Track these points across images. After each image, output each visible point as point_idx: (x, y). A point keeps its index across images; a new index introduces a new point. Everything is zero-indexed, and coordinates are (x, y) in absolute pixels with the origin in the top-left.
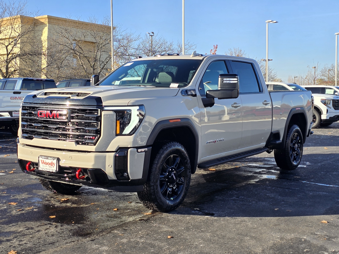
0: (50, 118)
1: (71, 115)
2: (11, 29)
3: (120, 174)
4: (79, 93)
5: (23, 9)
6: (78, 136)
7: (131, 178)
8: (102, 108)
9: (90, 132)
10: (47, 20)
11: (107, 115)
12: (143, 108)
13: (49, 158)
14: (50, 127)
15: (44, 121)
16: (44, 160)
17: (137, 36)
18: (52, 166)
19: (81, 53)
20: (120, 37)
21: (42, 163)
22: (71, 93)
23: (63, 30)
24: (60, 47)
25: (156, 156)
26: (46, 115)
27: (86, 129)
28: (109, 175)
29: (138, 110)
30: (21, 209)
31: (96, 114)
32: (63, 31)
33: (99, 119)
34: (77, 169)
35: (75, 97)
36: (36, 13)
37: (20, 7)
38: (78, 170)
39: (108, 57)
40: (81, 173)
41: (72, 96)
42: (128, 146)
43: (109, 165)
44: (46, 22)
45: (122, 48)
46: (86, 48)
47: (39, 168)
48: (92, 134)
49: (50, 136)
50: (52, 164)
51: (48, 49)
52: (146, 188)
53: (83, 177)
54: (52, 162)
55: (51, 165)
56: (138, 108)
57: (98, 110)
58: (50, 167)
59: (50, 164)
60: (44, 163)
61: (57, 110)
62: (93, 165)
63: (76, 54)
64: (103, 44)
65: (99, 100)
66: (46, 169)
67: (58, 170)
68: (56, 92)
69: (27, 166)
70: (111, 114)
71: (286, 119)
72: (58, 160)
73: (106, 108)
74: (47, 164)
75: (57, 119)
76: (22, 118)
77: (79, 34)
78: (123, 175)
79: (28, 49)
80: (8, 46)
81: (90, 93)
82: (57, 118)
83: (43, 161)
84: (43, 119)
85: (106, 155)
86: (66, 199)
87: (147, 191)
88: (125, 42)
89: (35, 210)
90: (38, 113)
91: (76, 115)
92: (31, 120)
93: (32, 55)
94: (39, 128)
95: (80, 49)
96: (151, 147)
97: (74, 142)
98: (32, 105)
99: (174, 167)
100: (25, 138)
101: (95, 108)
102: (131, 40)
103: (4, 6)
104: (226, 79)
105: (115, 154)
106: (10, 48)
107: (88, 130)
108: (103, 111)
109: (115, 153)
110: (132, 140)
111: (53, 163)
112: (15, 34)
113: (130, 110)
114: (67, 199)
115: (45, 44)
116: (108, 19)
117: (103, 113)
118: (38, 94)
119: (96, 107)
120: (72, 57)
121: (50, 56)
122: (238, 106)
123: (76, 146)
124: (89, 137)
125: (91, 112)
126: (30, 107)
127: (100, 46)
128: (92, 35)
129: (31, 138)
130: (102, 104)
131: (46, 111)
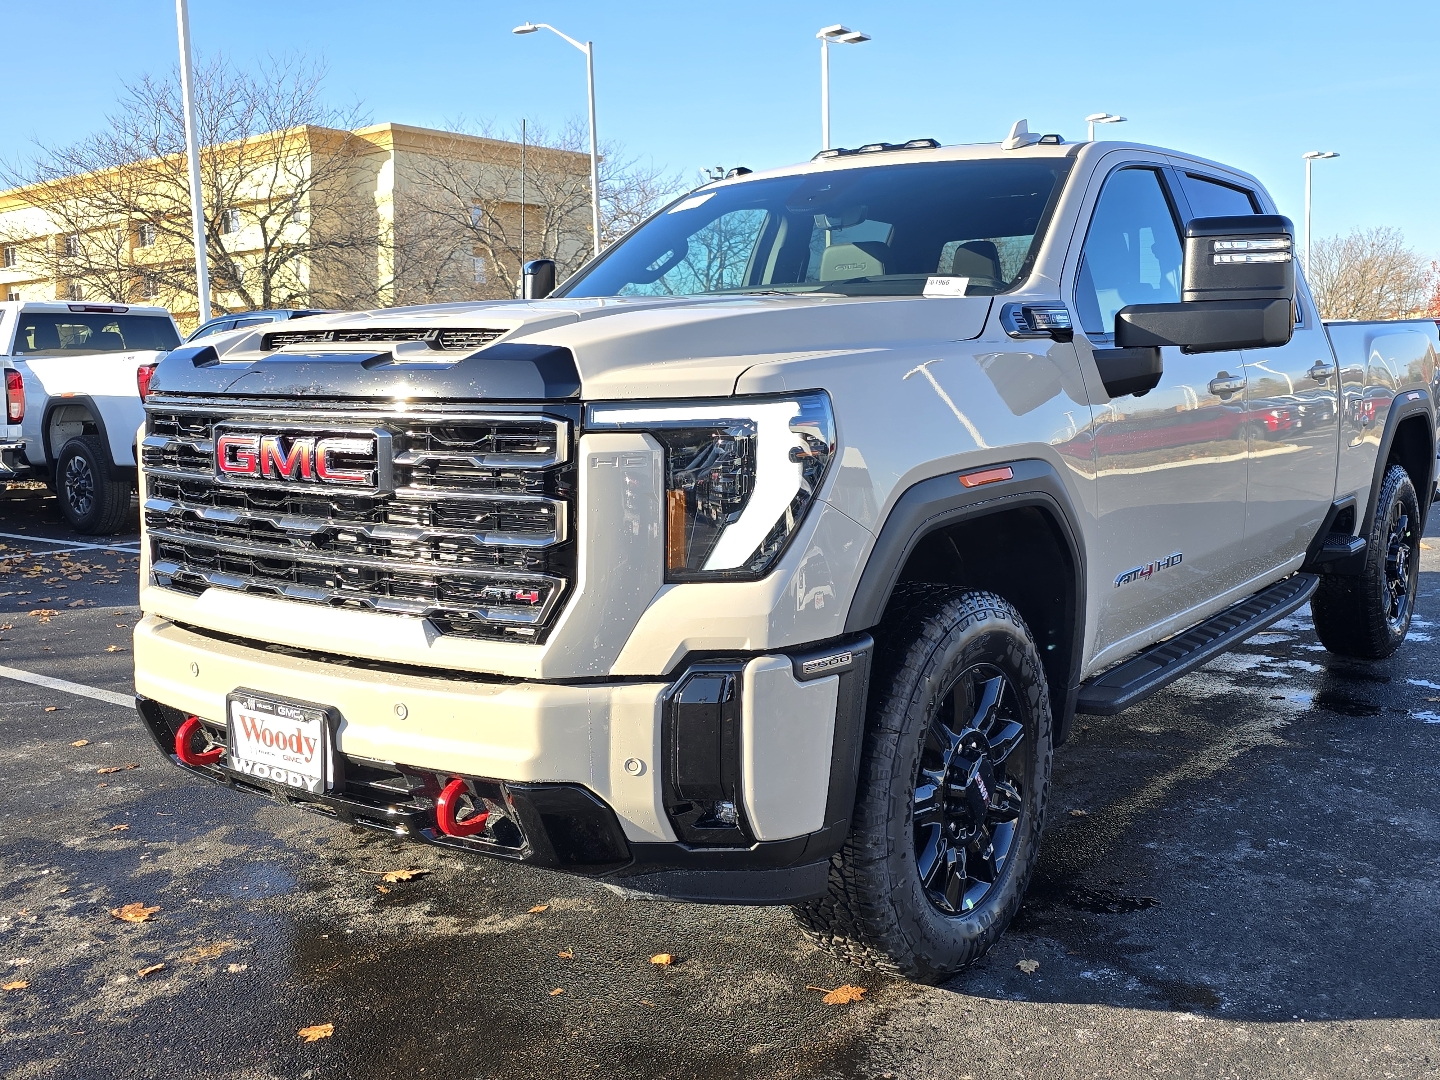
0: (280, 478)
1: (397, 461)
2: (274, 165)
3: (697, 810)
4: (442, 331)
5: (308, 97)
6: (441, 588)
7: (760, 834)
8: (578, 415)
9: (505, 557)
10: (390, 138)
11: (612, 457)
12: (822, 408)
13: (282, 709)
14: (283, 531)
15: (255, 493)
16: (259, 716)
17: (673, 179)
18: (298, 755)
19: (498, 239)
20: (617, 185)
21: (248, 735)
22: (400, 334)
23: (440, 165)
24: (431, 220)
25: (895, 686)
26: (259, 461)
27: (489, 541)
28: (629, 818)
29: (794, 421)
30: (159, 966)
31: (543, 449)
32: (440, 169)
33: (560, 481)
34: (442, 780)
35: (423, 351)
36: (352, 111)
37: (299, 93)
38: (447, 784)
39: (583, 249)
40: (467, 799)
41: (400, 349)
42: (743, 644)
43: (631, 761)
44: (387, 143)
45: (625, 218)
46: (512, 225)
47: (235, 759)
48: (525, 577)
49: (289, 578)
50: (298, 743)
51: (396, 226)
52: (839, 871)
53: (479, 818)
54: (299, 730)
55: (295, 747)
56: (792, 408)
57: (554, 427)
58: (289, 759)
59: (287, 742)
60: (258, 736)
61: (316, 434)
62: (536, 763)
63: (481, 240)
64: (566, 209)
65: (558, 366)
66: (271, 768)
67: (330, 778)
68: (323, 332)
69: (180, 735)
70: (637, 455)
71: (1377, 442)
72: (333, 720)
73: (601, 417)
74: (275, 739)
75: (320, 482)
76: (152, 480)
77: (488, 177)
78: (710, 819)
79: (331, 226)
80: (266, 218)
81: (505, 331)
82: (318, 478)
83: (252, 720)
84: (244, 484)
85: (609, 698)
86: (406, 875)
87: (845, 890)
88: (635, 198)
89: (233, 968)
90: (217, 451)
91: (428, 462)
92: (189, 485)
93: (341, 246)
94: (231, 535)
95: (494, 225)
96: (872, 641)
97: (419, 621)
98: (192, 405)
99: (978, 730)
100: (166, 586)
101: (539, 418)
102: (652, 190)
103: (250, 90)
104: (1227, 245)
105: (665, 691)
106: (273, 224)
107: (501, 549)
108: (583, 432)
109: (662, 686)
110: (766, 610)
111: (307, 740)
112: (286, 184)
113: (748, 425)
114: (415, 872)
115: (386, 212)
116: (579, 127)
117: (587, 444)
118: (225, 345)
119: (539, 407)
120: (469, 252)
121: (401, 247)
122: (1234, 390)
123: (430, 641)
124: (508, 592)
125: (512, 438)
126: (187, 419)
127: (558, 214)
128: (531, 180)
129: (196, 588)
130: (580, 394)
131: (256, 438)
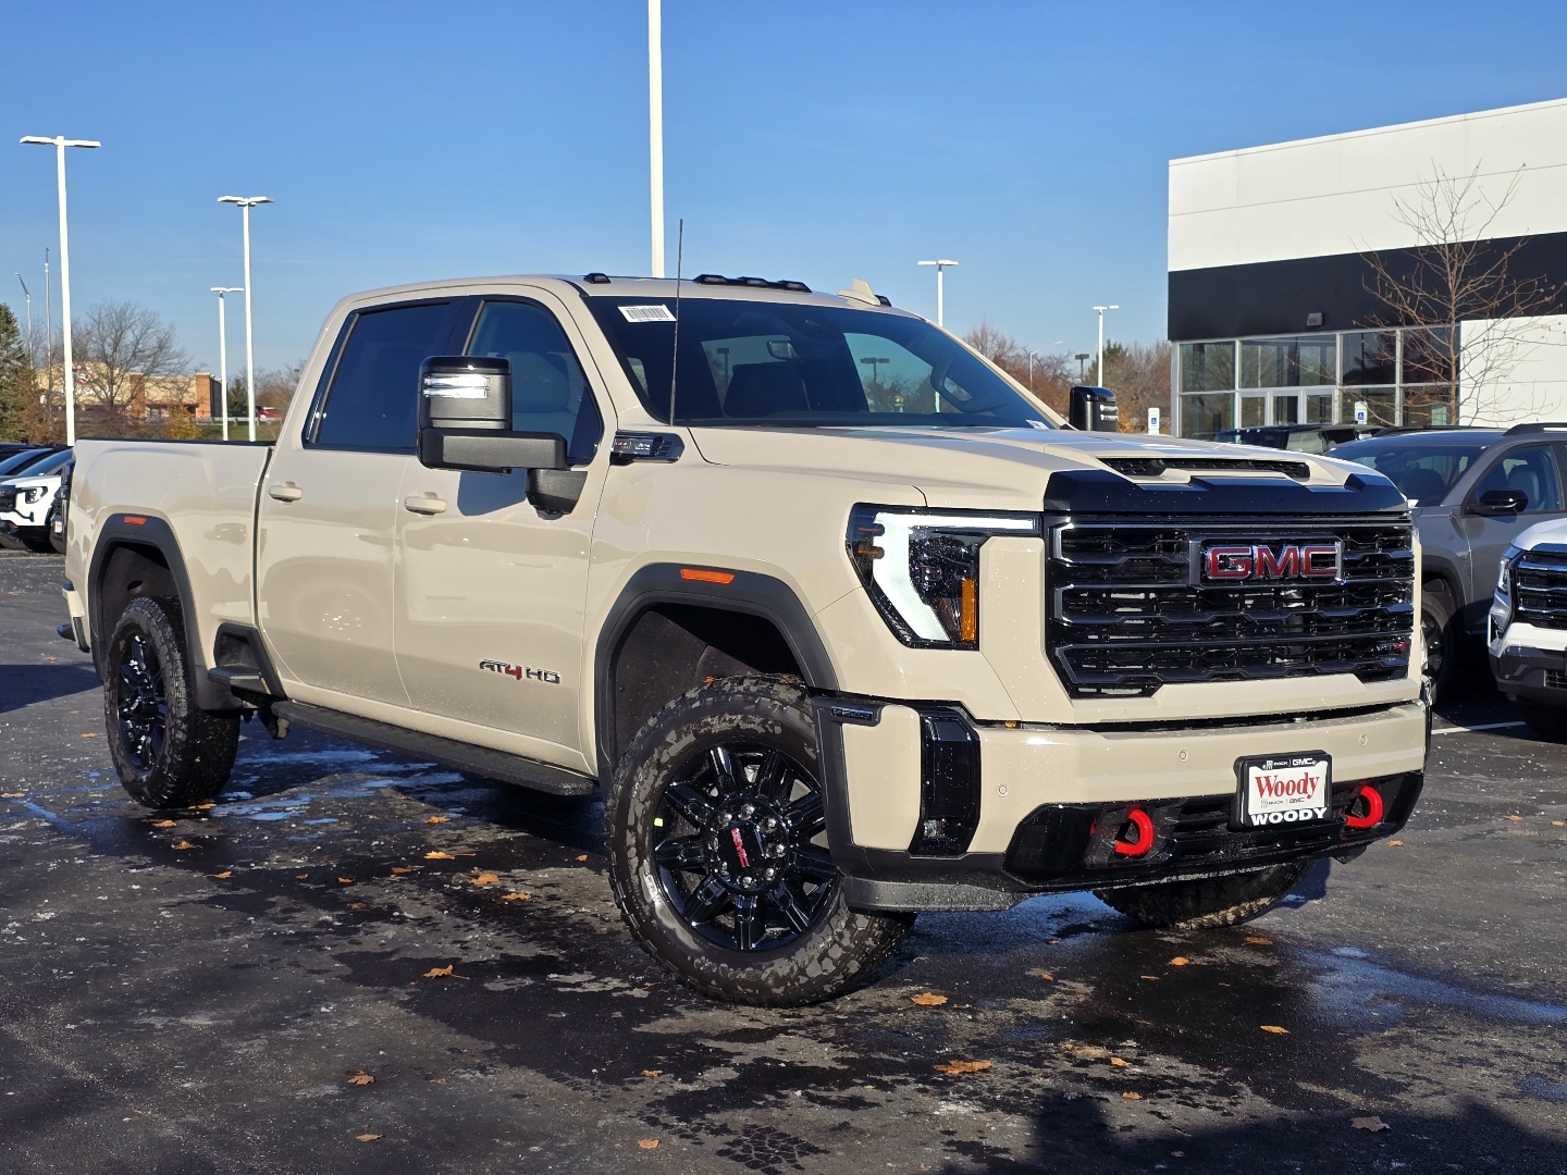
1: (1346, 558)
13: (1295, 762)
16: (1274, 773)
18: (1306, 796)
21: (1262, 791)
27: (1391, 610)
50: (1304, 785)
54: (1307, 774)
55: (1302, 790)
58: (1294, 801)
59: (1295, 787)
60: (1270, 791)
66: (1283, 813)
74: (1285, 788)
82: (1300, 576)
83: (1267, 778)
111: (1312, 780)
124: (1390, 645)
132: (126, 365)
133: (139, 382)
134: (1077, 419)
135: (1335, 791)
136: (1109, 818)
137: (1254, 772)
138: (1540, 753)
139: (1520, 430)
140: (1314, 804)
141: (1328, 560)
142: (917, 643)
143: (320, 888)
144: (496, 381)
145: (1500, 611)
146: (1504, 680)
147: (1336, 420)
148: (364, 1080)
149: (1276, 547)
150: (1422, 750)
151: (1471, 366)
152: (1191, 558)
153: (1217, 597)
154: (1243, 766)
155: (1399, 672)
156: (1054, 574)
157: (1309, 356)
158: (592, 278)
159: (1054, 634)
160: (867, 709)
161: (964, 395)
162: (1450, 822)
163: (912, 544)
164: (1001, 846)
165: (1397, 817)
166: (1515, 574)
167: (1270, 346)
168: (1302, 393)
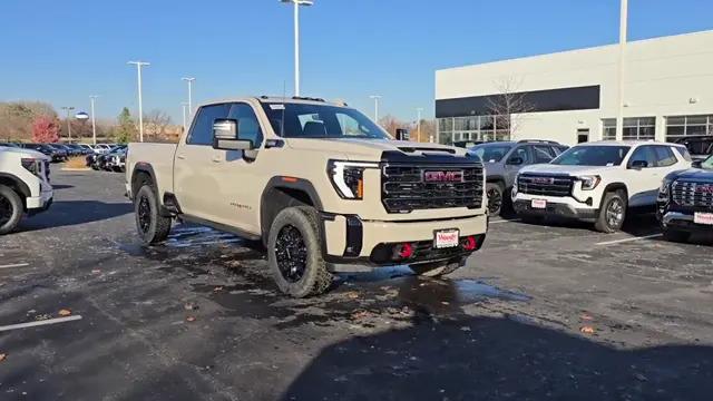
0: (443, 181)
1: (464, 175)
18: (452, 240)
66: (446, 244)
67: (458, 242)
72: (459, 230)
83: (442, 235)
90: (425, 176)
132: (159, 124)
133: (163, 128)
134: (398, 138)
135: (460, 239)
136: (398, 246)
137: (438, 234)
138: (524, 227)
139: (522, 142)
140: (455, 242)
141: (460, 176)
142: (346, 198)
143: (189, 266)
144: (234, 125)
145: (515, 189)
146: (515, 208)
147: (479, 139)
148: (191, 319)
149: (445, 172)
150: (485, 227)
151: (513, 125)
152: (422, 175)
153: (430, 186)
154: (435, 232)
155: (479, 207)
156: (383, 179)
157: (472, 122)
158: (263, 97)
159: (383, 196)
160: (332, 216)
161: (367, 131)
162: (499, 246)
163: (345, 171)
164: (368, 254)
165: (478, 246)
166: (519, 180)
167: (462, 120)
168: (470, 132)
